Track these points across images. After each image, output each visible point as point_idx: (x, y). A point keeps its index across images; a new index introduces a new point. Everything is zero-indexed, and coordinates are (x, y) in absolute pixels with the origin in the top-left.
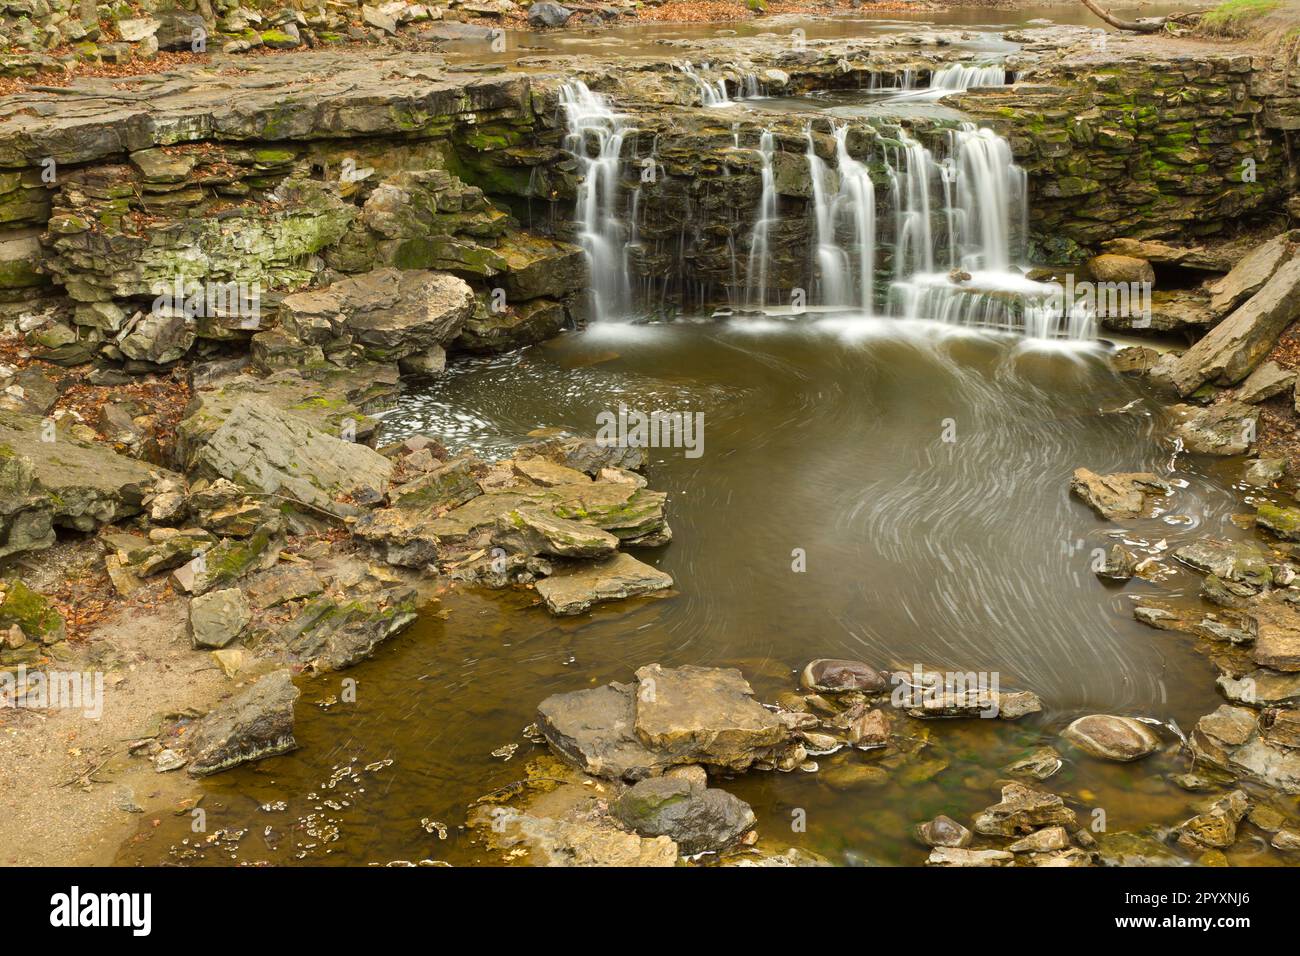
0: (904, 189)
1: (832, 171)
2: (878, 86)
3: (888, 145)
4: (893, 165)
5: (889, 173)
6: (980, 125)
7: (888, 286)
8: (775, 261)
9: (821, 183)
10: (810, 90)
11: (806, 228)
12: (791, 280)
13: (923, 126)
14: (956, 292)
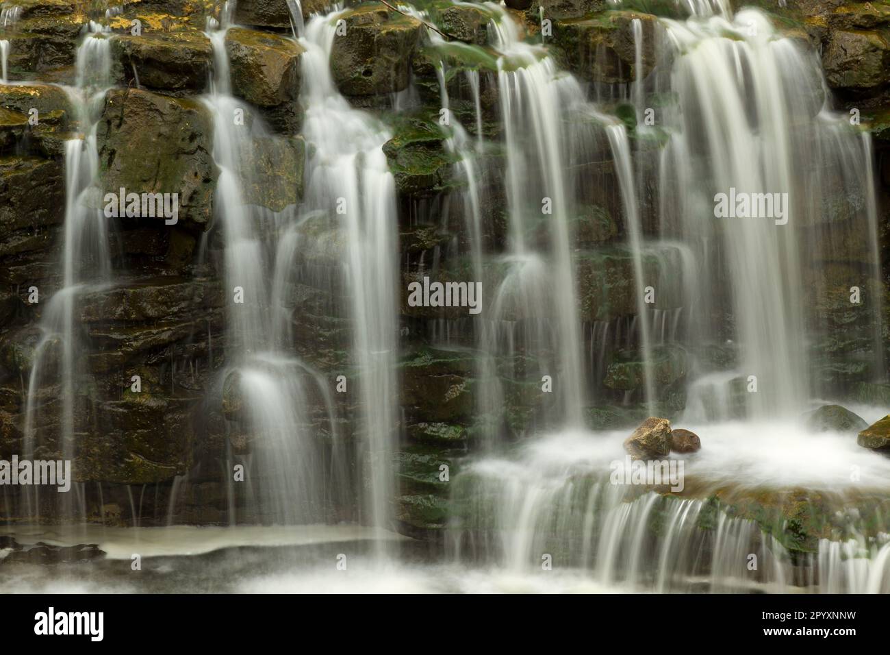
0: (495, 190)
1: (278, 142)
3: (452, 63)
4: (466, 120)
5: (450, 143)
8: (108, 406)
9: (242, 176)
11: (204, 306)
12: (162, 458)
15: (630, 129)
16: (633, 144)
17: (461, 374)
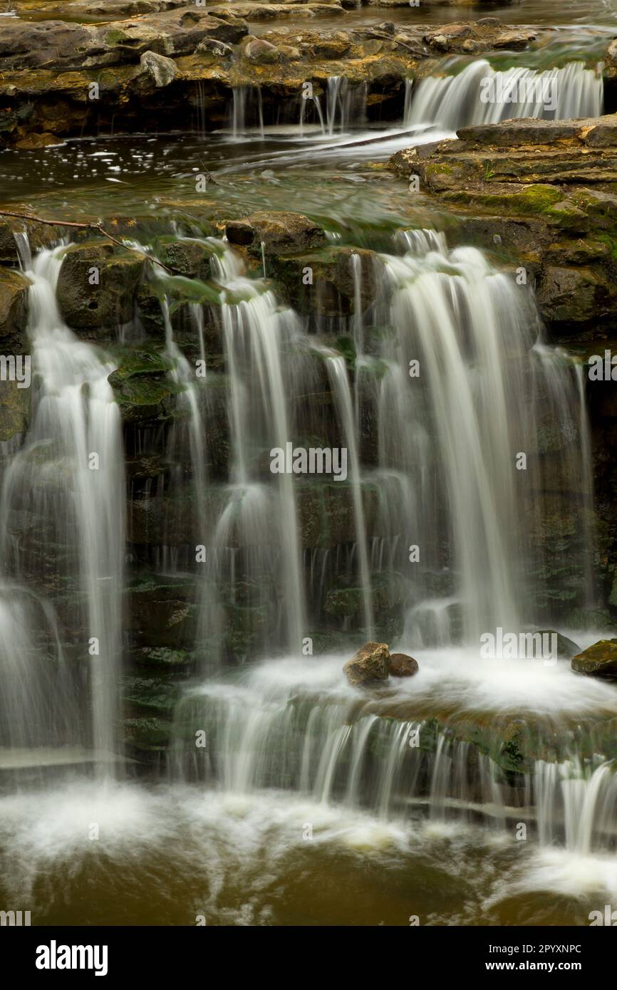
2: (251, 122)
3: (175, 296)
4: (190, 352)
5: (174, 374)
6: (456, 237)
7: (176, 695)
10: (59, 135)
13: (287, 240)
14: (355, 714)
15: (350, 361)
16: (351, 374)
17: (183, 599)
